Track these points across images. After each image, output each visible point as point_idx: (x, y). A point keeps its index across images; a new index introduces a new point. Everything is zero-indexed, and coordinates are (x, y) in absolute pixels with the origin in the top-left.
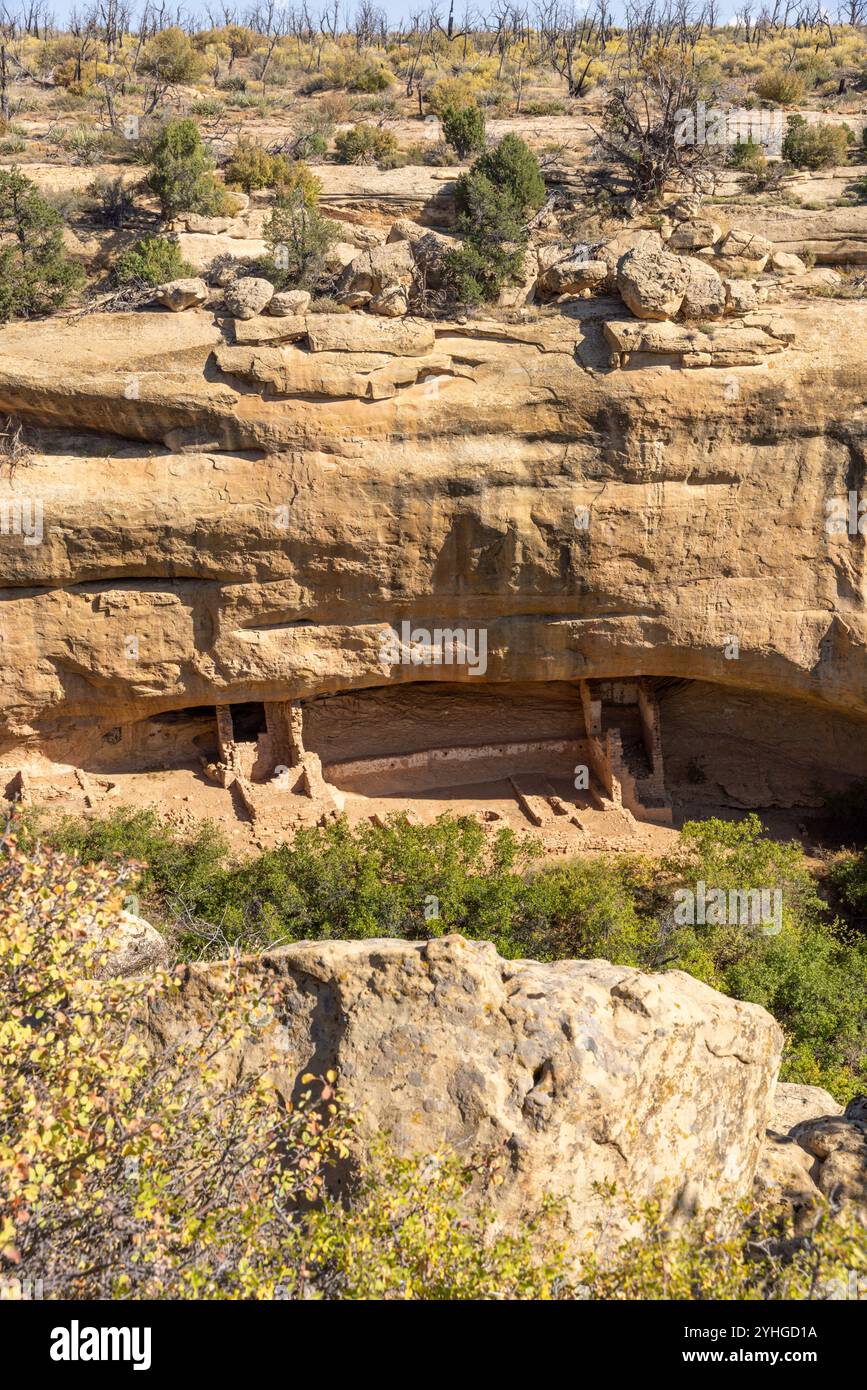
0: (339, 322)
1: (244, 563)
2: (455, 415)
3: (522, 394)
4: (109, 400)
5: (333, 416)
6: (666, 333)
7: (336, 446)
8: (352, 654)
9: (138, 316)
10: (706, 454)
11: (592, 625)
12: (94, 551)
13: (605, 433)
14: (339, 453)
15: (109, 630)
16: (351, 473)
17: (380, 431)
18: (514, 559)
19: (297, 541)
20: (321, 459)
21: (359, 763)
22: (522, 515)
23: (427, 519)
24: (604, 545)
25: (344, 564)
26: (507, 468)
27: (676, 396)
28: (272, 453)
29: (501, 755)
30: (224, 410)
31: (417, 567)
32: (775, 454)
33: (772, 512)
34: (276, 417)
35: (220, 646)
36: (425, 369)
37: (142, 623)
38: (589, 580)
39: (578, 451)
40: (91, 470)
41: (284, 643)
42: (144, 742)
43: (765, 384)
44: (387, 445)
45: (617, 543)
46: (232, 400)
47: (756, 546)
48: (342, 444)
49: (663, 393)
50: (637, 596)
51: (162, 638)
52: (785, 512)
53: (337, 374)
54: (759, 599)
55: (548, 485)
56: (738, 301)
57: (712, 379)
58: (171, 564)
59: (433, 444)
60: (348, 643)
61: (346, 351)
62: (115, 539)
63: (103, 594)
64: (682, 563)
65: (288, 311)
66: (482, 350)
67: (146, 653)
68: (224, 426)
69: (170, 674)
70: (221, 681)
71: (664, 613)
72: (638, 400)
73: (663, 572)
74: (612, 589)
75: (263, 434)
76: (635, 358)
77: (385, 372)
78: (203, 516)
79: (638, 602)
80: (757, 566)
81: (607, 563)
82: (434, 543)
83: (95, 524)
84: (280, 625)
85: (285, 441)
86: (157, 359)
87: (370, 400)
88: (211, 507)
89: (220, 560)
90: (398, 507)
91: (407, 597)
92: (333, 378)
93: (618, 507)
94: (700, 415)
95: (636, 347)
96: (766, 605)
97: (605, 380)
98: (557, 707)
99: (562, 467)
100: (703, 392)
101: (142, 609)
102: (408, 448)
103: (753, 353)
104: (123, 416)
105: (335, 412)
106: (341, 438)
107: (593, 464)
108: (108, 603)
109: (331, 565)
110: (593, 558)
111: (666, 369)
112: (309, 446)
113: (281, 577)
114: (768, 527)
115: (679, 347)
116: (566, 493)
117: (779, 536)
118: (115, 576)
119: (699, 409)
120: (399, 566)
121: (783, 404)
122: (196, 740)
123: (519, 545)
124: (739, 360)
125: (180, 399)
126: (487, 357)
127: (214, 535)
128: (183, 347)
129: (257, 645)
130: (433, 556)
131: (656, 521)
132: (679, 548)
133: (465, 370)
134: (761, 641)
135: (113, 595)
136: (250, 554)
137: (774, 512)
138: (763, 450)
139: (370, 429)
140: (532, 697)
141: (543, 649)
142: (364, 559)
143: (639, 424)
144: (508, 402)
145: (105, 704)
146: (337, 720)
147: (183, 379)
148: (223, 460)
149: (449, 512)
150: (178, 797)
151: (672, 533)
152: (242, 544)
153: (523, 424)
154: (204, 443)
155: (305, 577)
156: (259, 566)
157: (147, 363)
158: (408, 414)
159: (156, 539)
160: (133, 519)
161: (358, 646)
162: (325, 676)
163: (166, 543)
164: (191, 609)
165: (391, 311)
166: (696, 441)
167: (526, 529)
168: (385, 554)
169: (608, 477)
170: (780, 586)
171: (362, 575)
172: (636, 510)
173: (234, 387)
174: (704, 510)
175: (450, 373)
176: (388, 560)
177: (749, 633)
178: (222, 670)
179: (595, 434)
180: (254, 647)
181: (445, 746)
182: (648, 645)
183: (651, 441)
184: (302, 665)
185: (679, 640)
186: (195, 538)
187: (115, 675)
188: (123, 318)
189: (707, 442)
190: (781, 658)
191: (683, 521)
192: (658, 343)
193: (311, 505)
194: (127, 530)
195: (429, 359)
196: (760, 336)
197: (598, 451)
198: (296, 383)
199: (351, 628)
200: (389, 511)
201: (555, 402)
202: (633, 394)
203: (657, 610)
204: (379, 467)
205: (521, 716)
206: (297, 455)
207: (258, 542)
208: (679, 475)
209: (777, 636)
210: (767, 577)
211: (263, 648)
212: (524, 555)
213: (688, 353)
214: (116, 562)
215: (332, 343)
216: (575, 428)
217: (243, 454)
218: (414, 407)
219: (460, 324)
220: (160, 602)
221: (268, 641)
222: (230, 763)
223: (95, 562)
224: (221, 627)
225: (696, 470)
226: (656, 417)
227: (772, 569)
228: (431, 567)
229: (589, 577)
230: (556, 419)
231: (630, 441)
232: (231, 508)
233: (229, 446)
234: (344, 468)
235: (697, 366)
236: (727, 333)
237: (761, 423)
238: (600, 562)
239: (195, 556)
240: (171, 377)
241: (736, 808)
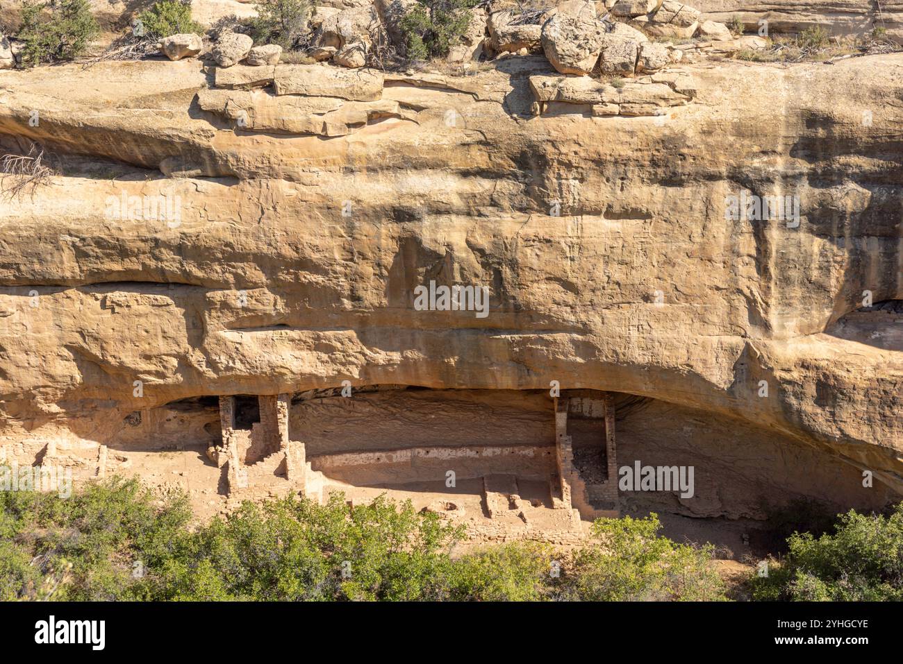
0: (301, 71)
1: (223, 273)
2: (398, 152)
3: (458, 135)
4: (110, 131)
5: (294, 150)
6: (580, 86)
7: (296, 175)
8: (325, 357)
9: (141, 64)
10: (619, 192)
11: (529, 340)
12: (97, 257)
13: (527, 171)
14: (299, 181)
15: (114, 325)
16: (309, 198)
17: (334, 164)
18: (454, 278)
19: (266, 255)
20: (284, 186)
21: (348, 456)
22: (458, 240)
23: (376, 240)
24: (531, 269)
25: (308, 277)
26: (443, 198)
27: (587, 141)
28: (244, 179)
29: (477, 456)
30: (203, 142)
31: (372, 282)
32: (683, 194)
33: (684, 246)
34: (246, 150)
35: (209, 342)
36: (374, 112)
37: (142, 320)
38: (520, 299)
39: (505, 186)
40: (98, 189)
41: (264, 343)
42: (161, 425)
43: (667, 132)
44: (340, 175)
45: (542, 267)
46: (210, 134)
47: (671, 276)
48: (301, 173)
49: (575, 137)
50: (566, 316)
51: (160, 335)
52: (696, 247)
53: (296, 115)
54: (677, 324)
55: (480, 215)
56: (648, 60)
57: (619, 127)
58: (162, 271)
59: (380, 176)
60: (319, 346)
61: (305, 95)
62: (114, 248)
63: (109, 294)
64: (604, 288)
65: (261, 61)
66: (425, 98)
67: (147, 346)
68: (204, 156)
69: (169, 366)
70: (211, 374)
71: (591, 332)
72: (553, 143)
73: (587, 296)
74: (542, 308)
75: (235, 163)
76: (553, 107)
77: (338, 114)
78: (185, 231)
79: (568, 321)
80: (673, 293)
81: (535, 285)
82: (385, 262)
83: (96, 234)
84: (262, 328)
85: (253, 170)
86: (151, 98)
87: (325, 137)
88: (193, 224)
89: (204, 269)
90: (351, 229)
91: (366, 308)
92: (293, 117)
93: (541, 236)
94: (609, 158)
95: (553, 97)
96: (683, 329)
97: (527, 125)
98: (533, 417)
99: (492, 199)
100: (611, 137)
101: (142, 309)
102: (358, 179)
103: (657, 105)
104: (125, 145)
105: (295, 146)
106: (301, 168)
107: (519, 197)
108: (113, 302)
109: (297, 278)
110: (522, 279)
111: (579, 117)
112: (273, 175)
113: (255, 286)
114: (681, 259)
115: (589, 98)
116: (496, 221)
117: (692, 268)
118: (118, 279)
119: (608, 153)
120: (355, 280)
121: (685, 151)
122: (207, 426)
123: (456, 266)
124: (644, 111)
125: (167, 132)
126: (429, 104)
127: (195, 247)
128: (173, 89)
129: (240, 344)
130: (385, 273)
131: (576, 249)
132: (600, 274)
133: (410, 114)
134: (679, 361)
135: (117, 295)
136: (227, 265)
137: (686, 246)
138: (671, 191)
139: (326, 162)
140: (510, 407)
141: (490, 359)
142: (325, 273)
143: (555, 164)
144: (445, 142)
145: (118, 389)
146: (332, 418)
147: (171, 116)
148: (204, 185)
149: (396, 235)
150: (175, 472)
151: (592, 261)
152: (220, 256)
153: (458, 161)
154: (190, 169)
155: (277, 287)
156: (236, 275)
157: (143, 102)
158: (358, 150)
159: (148, 249)
160: (128, 231)
161: (329, 349)
162: (301, 374)
163: (156, 252)
164: (183, 310)
165: (350, 64)
166: (608, 180)
167: (462, 252)
168: (342, 269)
169: (532, 209)
170: (695, 313)
171: (324, 287)
172: (557, 240)
173: (213, 124)
174: (621, 242)
175: (398, 116)
176: (346, 275)
177: (668, 354)
178: (212, 364)
179: (519, 172)
180: (238, 346)
181: (427, 445)
182: (579, 360)
183: (567, 179)
184: (280, 363)
185: (607, 357)
186: (180, 249)
187: (121, 364)
188: (129, 65)
189: (619, 182)
190: (698, 376)
191: (601, 251)
192: (570, 95)
193: (276, 224)
194: (123, 240)
195: (378, 104)
196: (665, 90)
197: (522, 186)
198: (262, 121)
199: (321, 334)
200: (342, 232)
201: (485, 143)
202: (549, 138)
203: (585, 329)
204: (332, 194)
205: (499, 423)
206: (264, 182)
207: (232, 255)
208: (596, 210)
209: (694, 357)
210: (684, 304)
211: (246, 347)
212: (462, 275)
213: (597, 103)
214: (116, 267)
215: (293, 88)
216: (502, 166)
217: (222, 180)
218: (363, 144)
219: (408, 75)
220: (156, 303)
221: (250, 341)
222: (225, 446)
223: (100, 266)
224: (208, 327)
225: (610, 206)
226: (570, 158)
227: (687, 297)
228: (383, 283)
229: (521, 296)
230: (486, 157)
231: (548, 179)
232: (209, 225)
233: (210, 173)
234: (303, 194)
235: (605, 115)
236: (635, 87)
237: (666, 166)
238: (529, 284)
239: (182, 265)
240: (162, 114)
241: (688, 517)
